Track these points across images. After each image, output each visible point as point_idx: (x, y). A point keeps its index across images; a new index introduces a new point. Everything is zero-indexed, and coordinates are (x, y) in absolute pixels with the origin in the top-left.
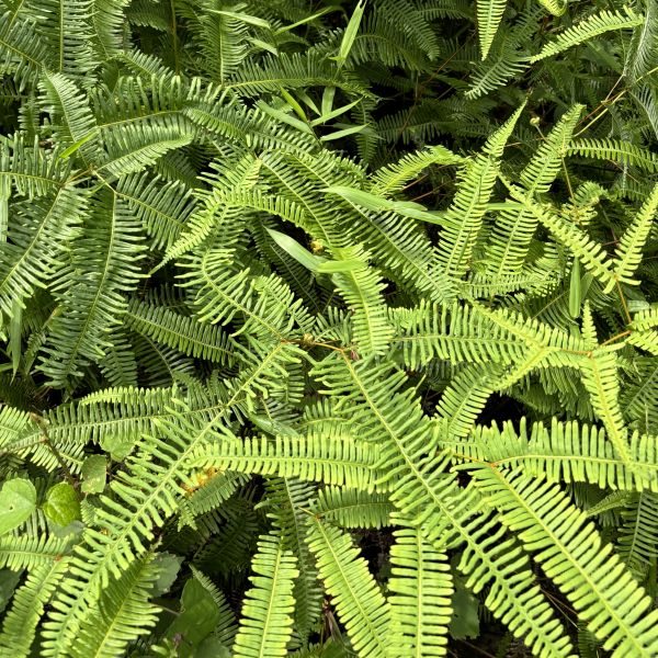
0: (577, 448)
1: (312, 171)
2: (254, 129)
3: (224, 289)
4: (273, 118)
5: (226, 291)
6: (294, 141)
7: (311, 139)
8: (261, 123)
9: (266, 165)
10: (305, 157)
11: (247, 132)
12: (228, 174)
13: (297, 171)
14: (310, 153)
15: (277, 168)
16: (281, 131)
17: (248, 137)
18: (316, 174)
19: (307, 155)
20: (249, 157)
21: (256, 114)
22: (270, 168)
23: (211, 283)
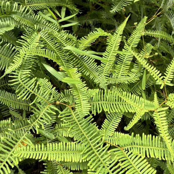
0: (151, 144)
1: (59, 39)
2: (37, 22)
3: (27, 85)
4: (44, 19)
5: (28, 86)
6: (52, 27)
7: (58, 27)
8: (40, 20)
9: (42, 36)
10: (56, 33)
11: (35, 24)
12: (28, 40)
13: (53, 39)
14: (58, 32)
15: (46, 38)
16: (47, 23)
17: (35, 25)
18: (60, 40)
19: (56, 32)
20: (36, 33)
21: (38, 17)
22: (43, 37)
23: (22, 83)
